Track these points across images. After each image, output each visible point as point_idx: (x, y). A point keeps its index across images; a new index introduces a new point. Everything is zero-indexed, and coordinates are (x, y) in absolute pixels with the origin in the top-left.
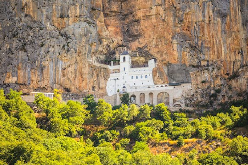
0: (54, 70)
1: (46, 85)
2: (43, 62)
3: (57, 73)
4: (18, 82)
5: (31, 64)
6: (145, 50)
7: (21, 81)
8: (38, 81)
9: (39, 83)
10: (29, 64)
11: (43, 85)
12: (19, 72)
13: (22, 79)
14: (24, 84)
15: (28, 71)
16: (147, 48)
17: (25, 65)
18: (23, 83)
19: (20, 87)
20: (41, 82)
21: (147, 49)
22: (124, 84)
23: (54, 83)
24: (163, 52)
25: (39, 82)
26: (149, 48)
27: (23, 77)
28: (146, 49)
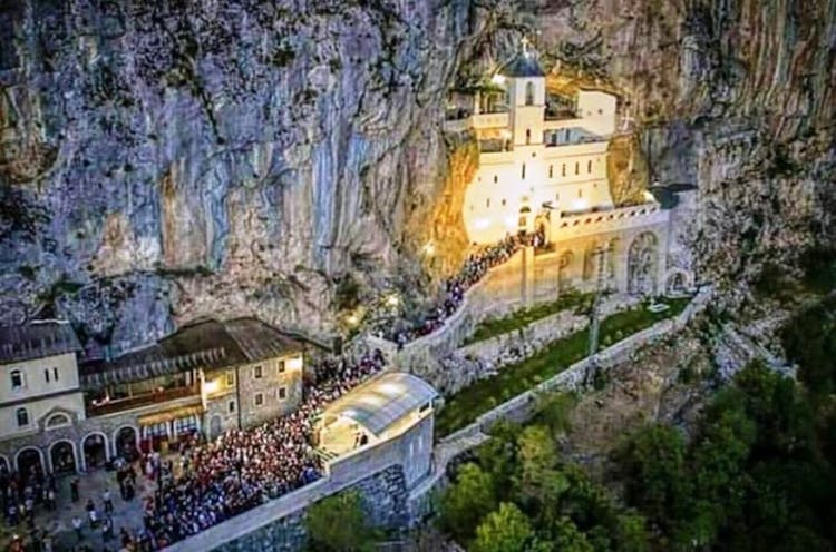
0: (334, 189)
1: (298, 268)
2: (286, 153)
3: (344, 200)
4: (167, 264)
5: (228, 161)
6: (591, 60)
7: (185, 257)
8: (262, 248)
9: (266, 255)
10: (220, 166)
11: (284, 267)
12: (171, 206)
13: (186, 243)
14: (200, 269)
15: (214, 198)
16: (600, 53)
17: (201, 168)
18: (193, 266)
19: (180, 287)
20: (275, 251)
21: (599, 57)
22: (525, 199)
23: (328, 248)
24: (654, 77)
25: (267, 250)
26: (606, 52)
27: (191, 233)
28: (594, 55)
